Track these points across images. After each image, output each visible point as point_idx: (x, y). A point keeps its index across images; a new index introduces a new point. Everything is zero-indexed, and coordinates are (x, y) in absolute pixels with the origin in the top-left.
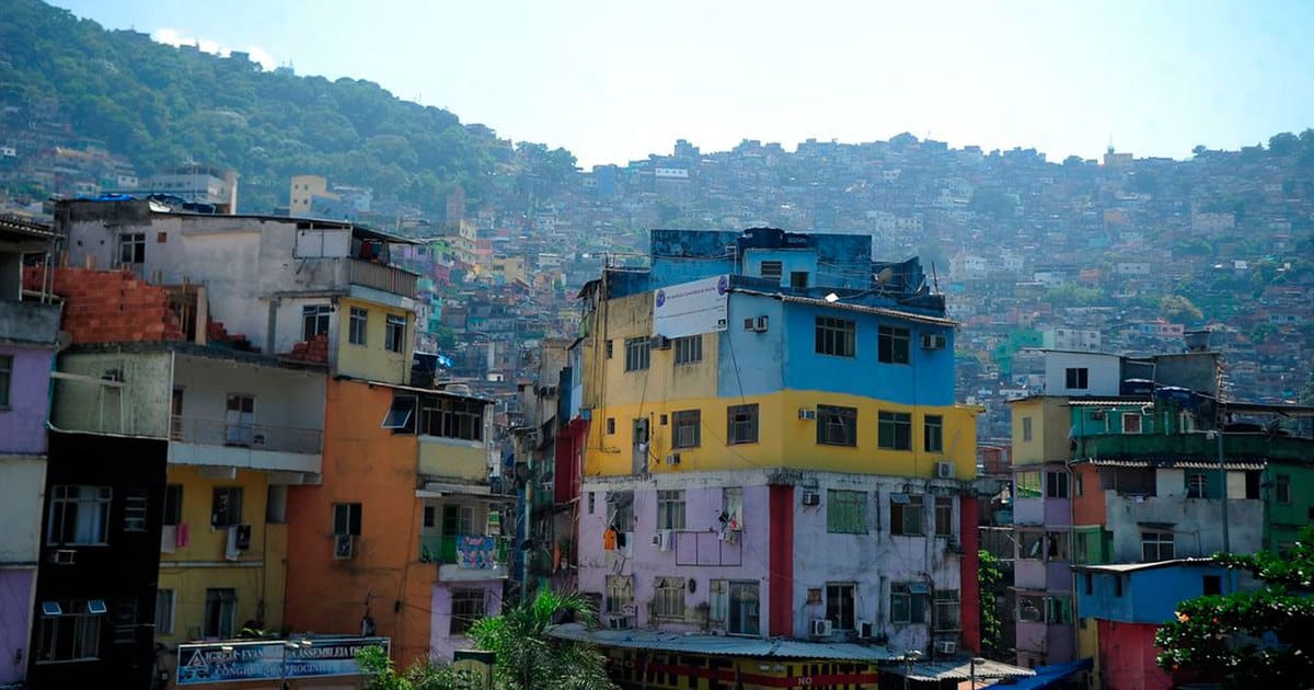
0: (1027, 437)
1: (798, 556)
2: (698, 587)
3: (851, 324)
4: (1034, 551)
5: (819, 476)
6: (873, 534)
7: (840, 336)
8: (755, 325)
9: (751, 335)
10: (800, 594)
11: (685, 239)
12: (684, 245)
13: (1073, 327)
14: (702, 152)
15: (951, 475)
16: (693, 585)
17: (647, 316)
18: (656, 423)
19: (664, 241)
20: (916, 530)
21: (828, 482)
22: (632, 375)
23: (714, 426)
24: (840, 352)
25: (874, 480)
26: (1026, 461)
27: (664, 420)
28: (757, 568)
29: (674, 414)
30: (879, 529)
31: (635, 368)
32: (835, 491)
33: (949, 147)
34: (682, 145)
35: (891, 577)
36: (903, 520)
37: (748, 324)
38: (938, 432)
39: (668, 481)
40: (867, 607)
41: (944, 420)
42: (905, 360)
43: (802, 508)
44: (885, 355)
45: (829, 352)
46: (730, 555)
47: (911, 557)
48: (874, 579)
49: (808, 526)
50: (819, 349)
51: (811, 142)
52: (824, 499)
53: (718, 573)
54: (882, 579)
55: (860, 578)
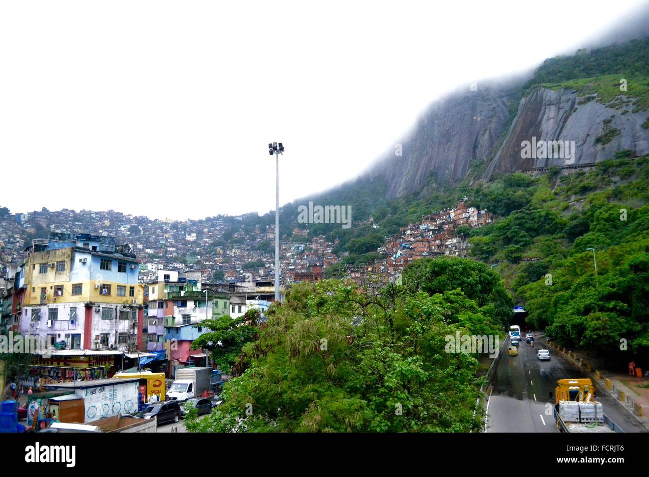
0: (153, 292)
1: (93, 326)
2: (61, 336)
3: (111, 261)
4: (154, 323)
5: (100, 304)
6: (114, 320)
7: (107, 264)
8: (83, 261)
9: (81, 264)
10: (93, 337)
11: (60, 235)
12: (59, 237)
13: (156, 264)
14: (50, 211)
15: (136, 303)
16: (59, 335)
17: (47, 257)
18: (48, 289)
19: (53, 236)
20: (127, 318)
21: (102, 306)
22: (41, 274)
23: (68, 289)
24: (107, 269)
25: (115, 305)
26: (152, 299)
27: (52, 288)
28: (80, 330)
29: (55, 286)
30: (116, 318)
31: (43, 272)
32: (104, 308)
33: (124, 214)
34: (44, 209)
35: (119, 331)
36: (123, 316)
37: (81, 260)
38: (133, 291)
39: (52, 306)
40: (112, 340)
41: (135, 288)
42: (125, 271)
43: (95, 313)
44: (120, 270)
45: (104, 269)
46: (71, 326)
47: (124, 326)
48: (114, 332)
49: (96, 319)
50: (101, 268)
51: (84, 211)
52: (101, 310)
53: (68, 332)
54: (116, 332)
55: (111, 332)
